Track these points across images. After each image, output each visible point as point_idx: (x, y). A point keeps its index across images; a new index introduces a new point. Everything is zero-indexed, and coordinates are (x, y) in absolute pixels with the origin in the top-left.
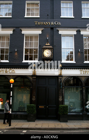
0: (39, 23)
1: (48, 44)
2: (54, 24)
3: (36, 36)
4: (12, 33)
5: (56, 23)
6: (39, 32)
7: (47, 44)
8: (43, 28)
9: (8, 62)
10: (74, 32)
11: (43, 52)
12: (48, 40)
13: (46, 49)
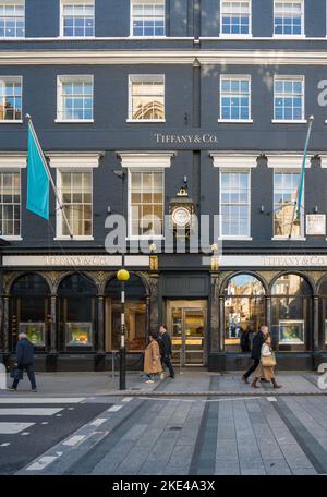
1: (185, 194)
3: (156, 172)
4: (97, 165)
6: (163, 161)
7: (180, 194)
8: (173, 152)
9: (92, 239)
10: (250, 162)
11: (172, 214)
12: (186, 182)
13: (179, 205)
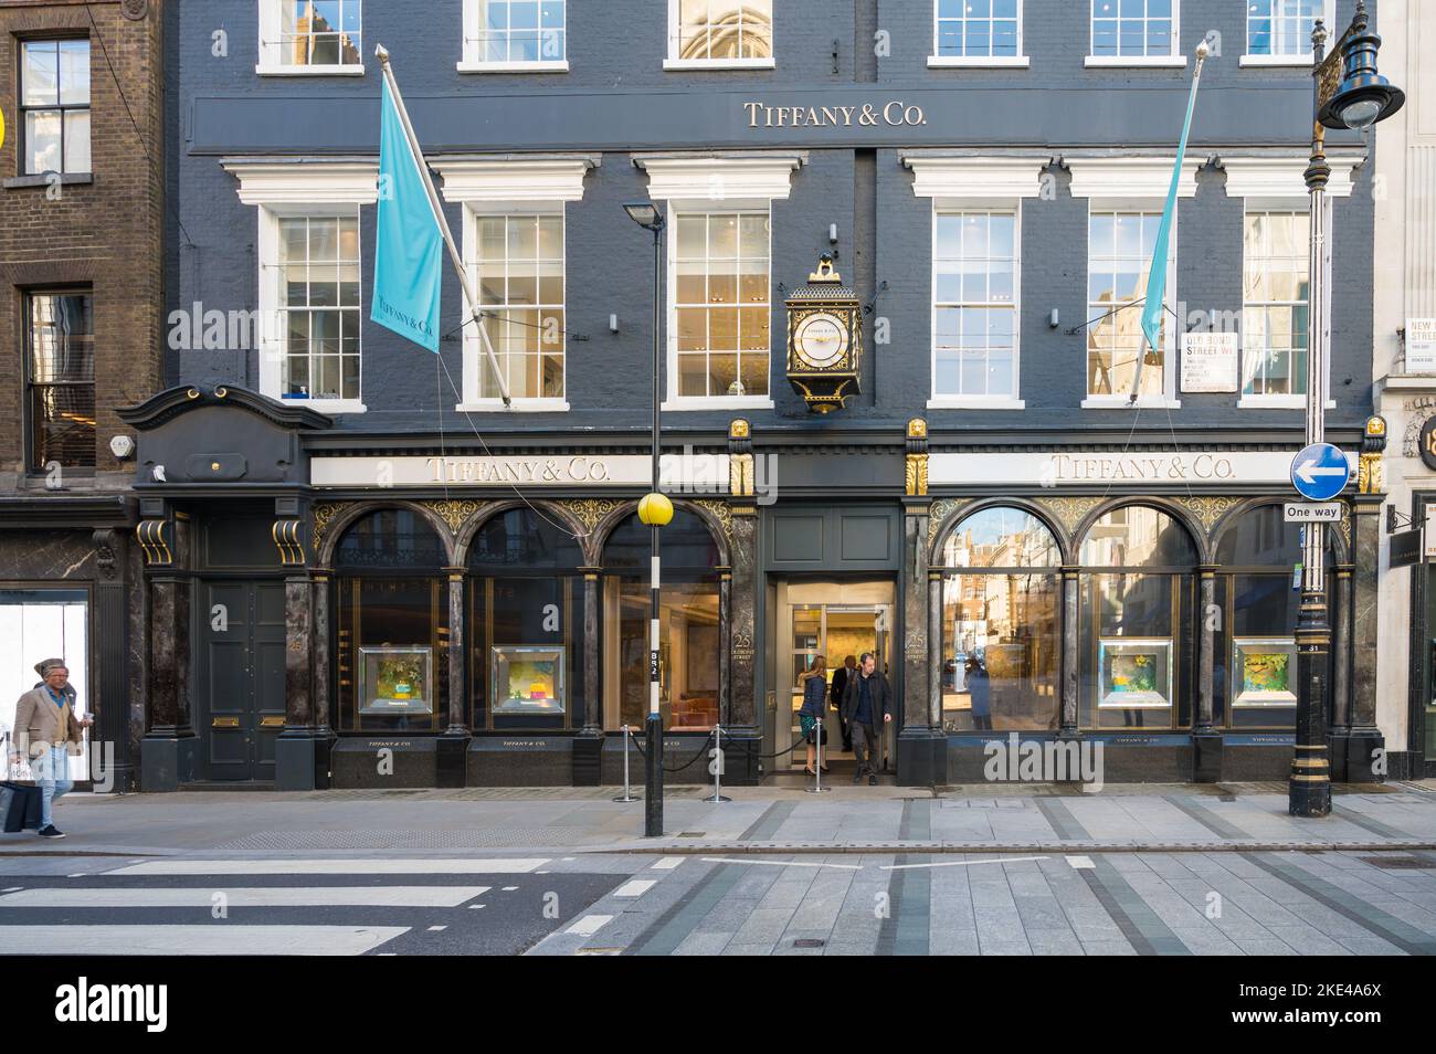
0: (776, 116)
2: (880, 118)
3: (747, 212)
4: (577, 195)
5: (897, 112)
8: (796, 154)
9: (565, 407)
11: (793, 332)
12: (833, 242)
13: (815, 307)
